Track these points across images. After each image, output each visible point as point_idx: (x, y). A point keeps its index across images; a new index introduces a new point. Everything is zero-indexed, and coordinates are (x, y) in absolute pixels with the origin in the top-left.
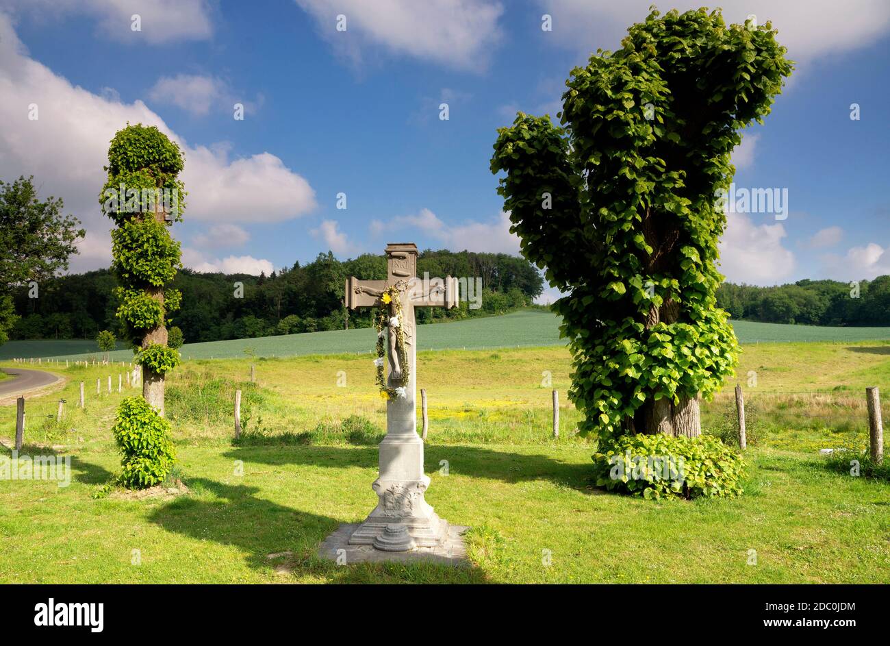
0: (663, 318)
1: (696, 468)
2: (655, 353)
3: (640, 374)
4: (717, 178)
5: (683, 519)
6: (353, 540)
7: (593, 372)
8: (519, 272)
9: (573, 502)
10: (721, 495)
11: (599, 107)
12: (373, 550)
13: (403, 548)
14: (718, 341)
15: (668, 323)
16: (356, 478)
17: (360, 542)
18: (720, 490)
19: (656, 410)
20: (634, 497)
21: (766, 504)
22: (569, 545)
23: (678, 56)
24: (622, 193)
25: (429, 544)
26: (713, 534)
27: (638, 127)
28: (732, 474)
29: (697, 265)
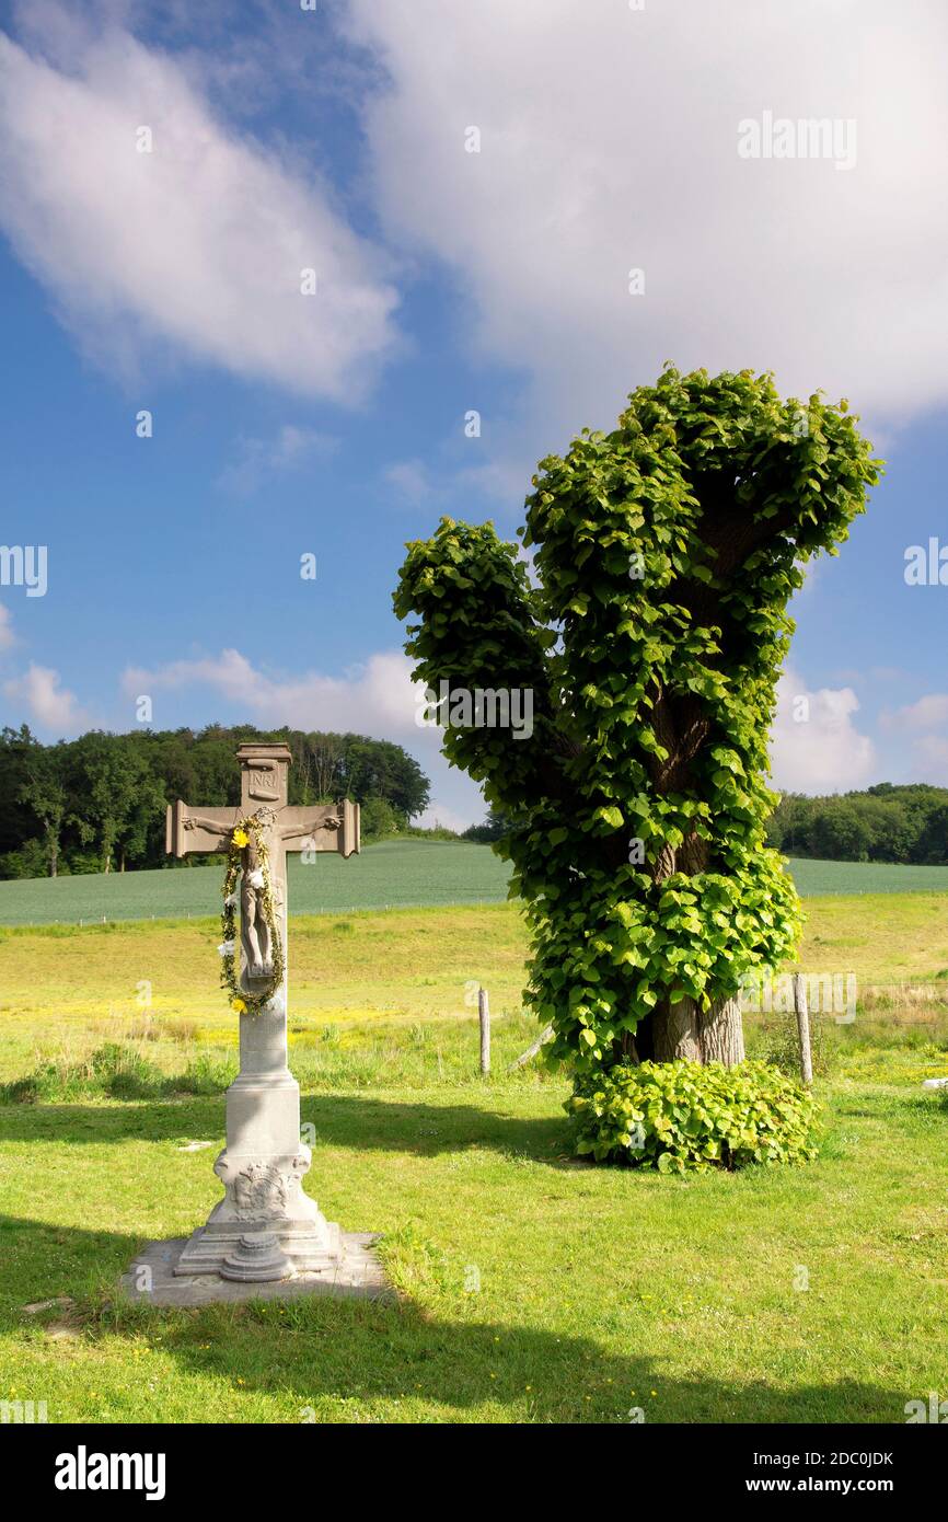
0: (682, 865)
1: (741, 1116)
2: (671, 924)
3: (647, 960)
4: (768, 639)
5: (728, 1202)
6: (182, 1268)
7: (568, 957)
8: (384, 768)
9: (541, 1184)
10: (783, 1161)
11: (590, 525)
12: (221, 1283)
13: (274, 1276)
14: (770, 902)
15: (690, 874)
16: (146, 1161)
17: (194, 1270)
18: (782, 1153)
19: (672, 1020)
20: (642, 1171)
21: (855, 1171)
22: (549, 1255)
23: (709, 445)
24: (622, 661)
25: (317, 1267)
26: (781, 1224)
27: (649, 558)
28: (798, 1124)
29: (738, 778)
